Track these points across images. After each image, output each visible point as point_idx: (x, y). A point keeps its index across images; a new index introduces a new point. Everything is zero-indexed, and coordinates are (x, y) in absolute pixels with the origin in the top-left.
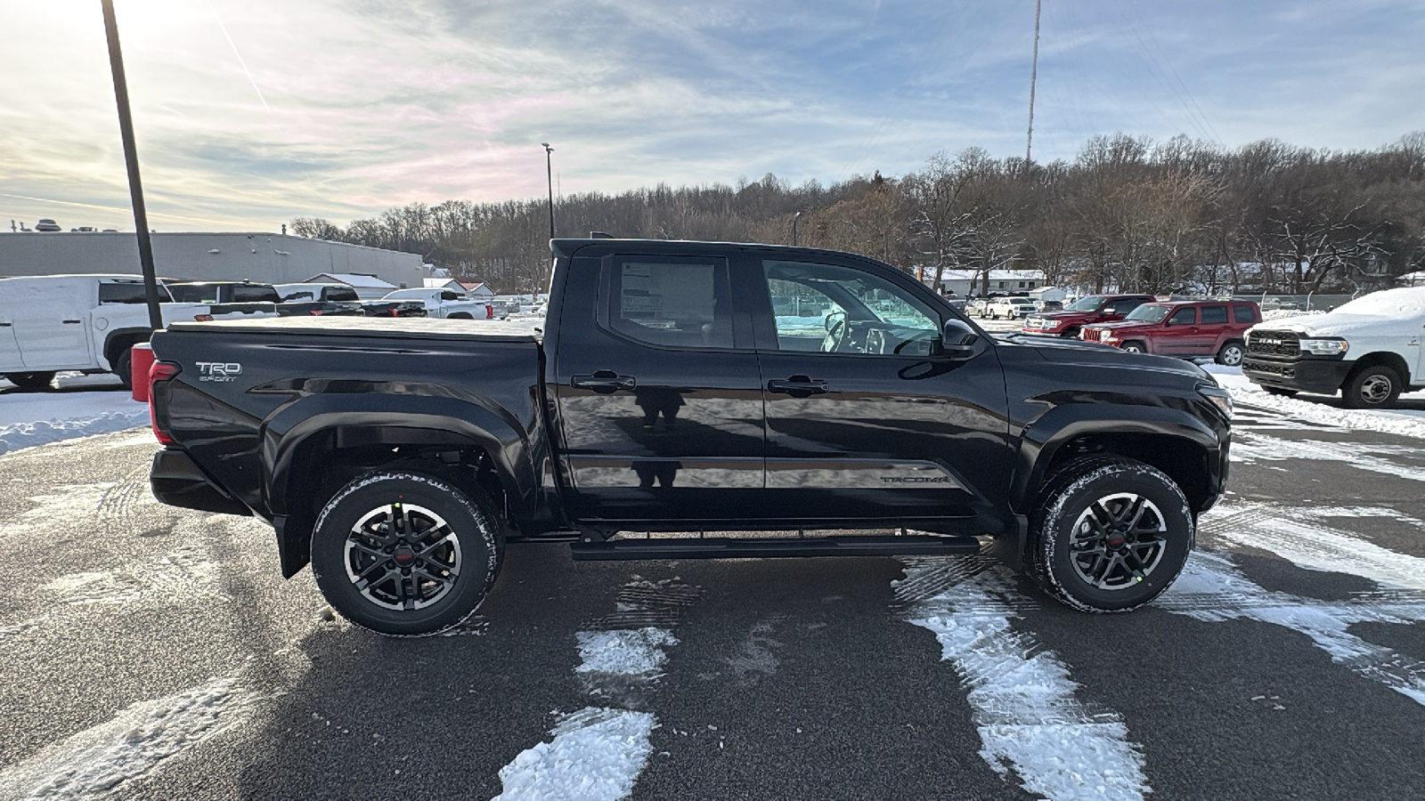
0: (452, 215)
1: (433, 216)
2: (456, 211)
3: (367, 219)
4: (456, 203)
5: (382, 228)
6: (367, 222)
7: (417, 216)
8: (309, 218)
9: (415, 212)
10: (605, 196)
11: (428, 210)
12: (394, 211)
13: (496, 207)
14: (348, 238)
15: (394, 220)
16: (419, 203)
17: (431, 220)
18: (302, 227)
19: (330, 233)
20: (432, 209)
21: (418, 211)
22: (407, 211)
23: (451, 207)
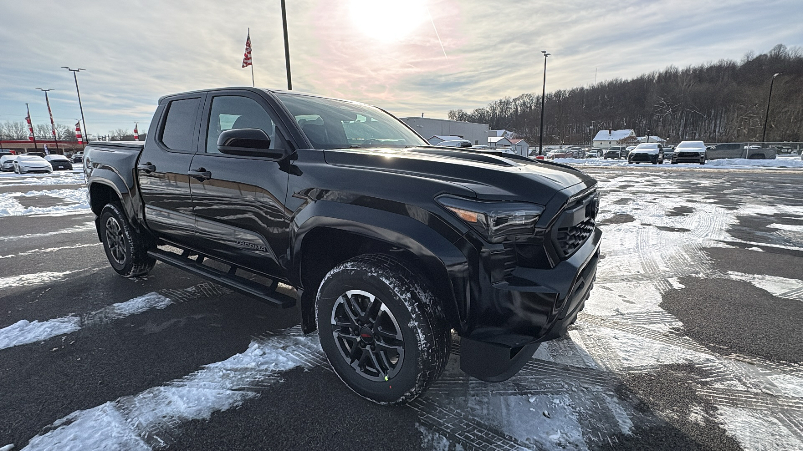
0: (524, 102)
1: (513, 103)
2: (526, 100)
3: (481, 108)
4: (527, 95)
5: (488, 112)
6: (480, 109)
7: (505, 104)
8: (456, 110)
9: (505, 102)
10: (623, 80)
11: (511, 100)
12: (494, 102)
13: (550, 95)
14: (471, 119)
15: (494, 107)
16: (507, 97)
17: (512, 105)
18: (452, 114)
19: (463, 117)
20: (514, 100)
21: (506, 101)
22: (501, 102)
23: (524, 97)
